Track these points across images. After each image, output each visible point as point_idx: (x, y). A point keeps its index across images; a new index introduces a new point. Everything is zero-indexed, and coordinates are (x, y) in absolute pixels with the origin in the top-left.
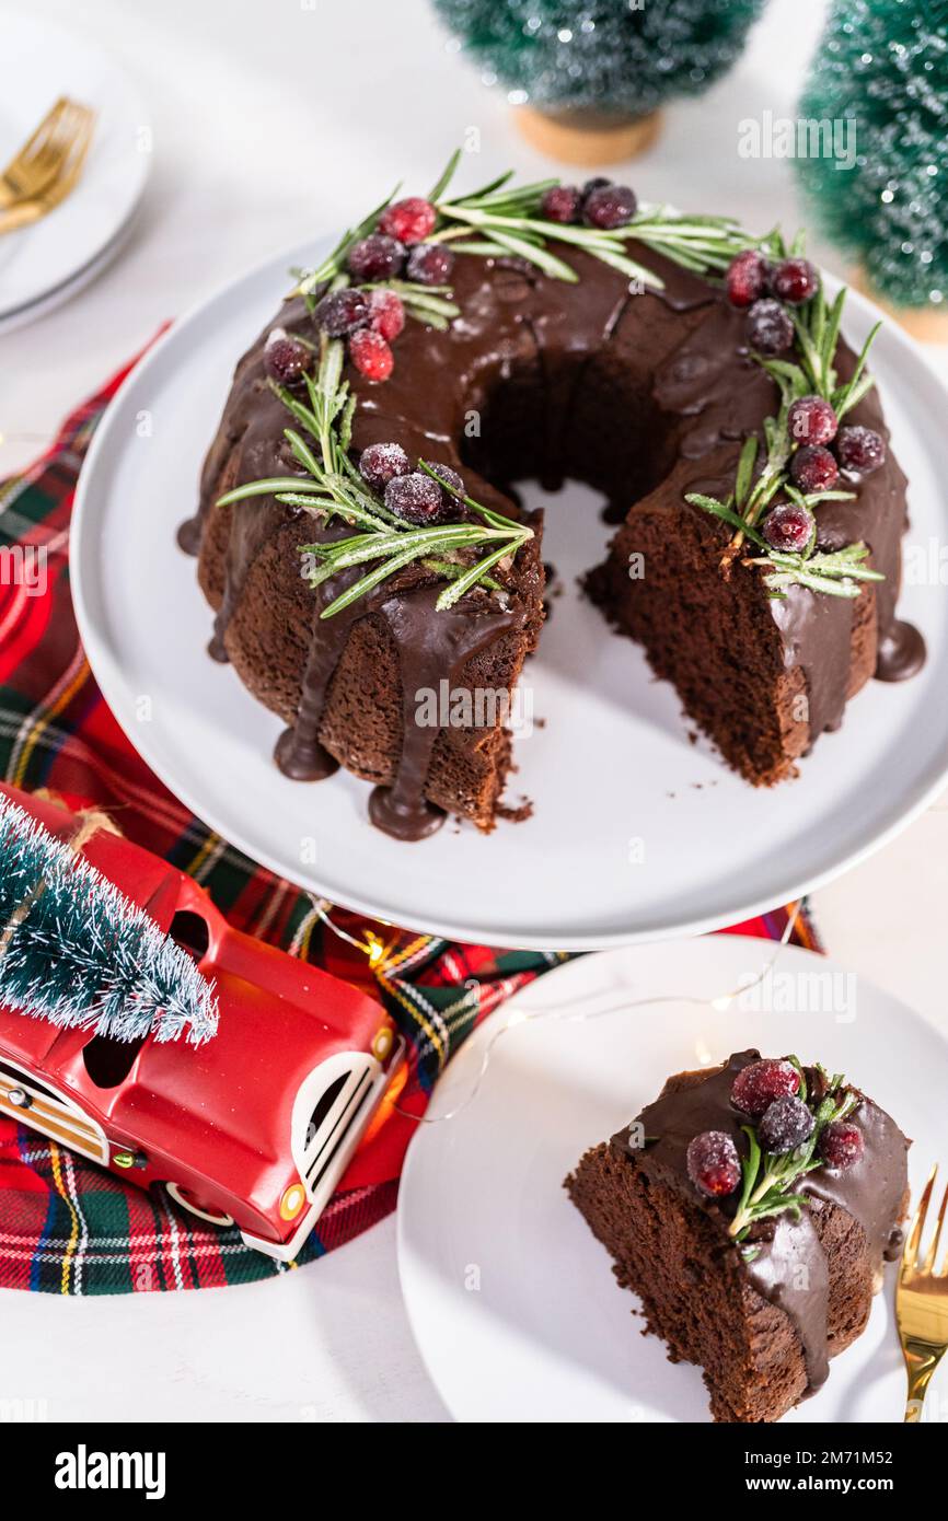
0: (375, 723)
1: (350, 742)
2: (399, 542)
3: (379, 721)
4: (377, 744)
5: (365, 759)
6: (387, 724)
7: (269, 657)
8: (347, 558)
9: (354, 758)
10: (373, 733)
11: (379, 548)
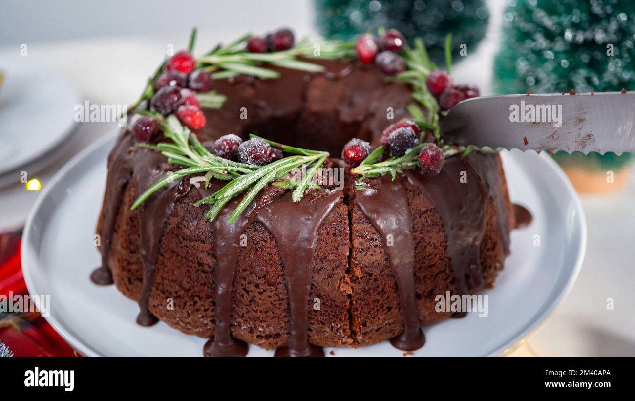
0: (270, 297)
1: (255, 319)
2: (257, 174)
3: (271, 294)
4: (273, 313)
5: (268, 326)
6: (277, 295)
7: (187, 290)
8: (230, 192)
9: (261, 329)
10: (270, 305)
11: (247, 181)
